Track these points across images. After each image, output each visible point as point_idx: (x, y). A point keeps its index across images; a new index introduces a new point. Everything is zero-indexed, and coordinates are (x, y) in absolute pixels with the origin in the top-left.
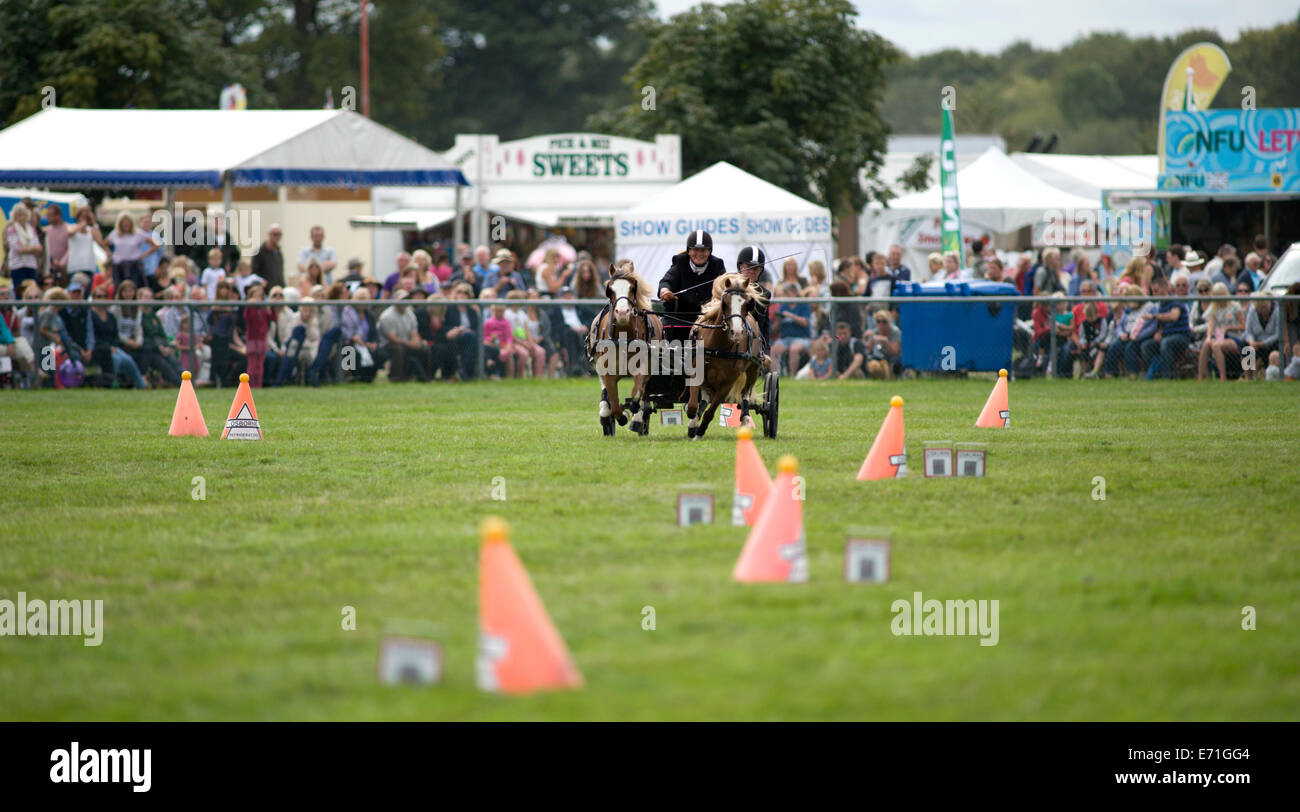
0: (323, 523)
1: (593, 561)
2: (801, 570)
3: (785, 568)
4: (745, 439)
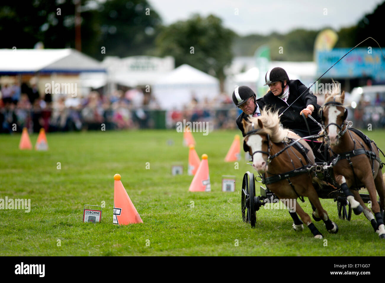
0: (67, 174)
1: (147, 186)
2: (209, 188)
3: (204, 187)
4: (192, 149)
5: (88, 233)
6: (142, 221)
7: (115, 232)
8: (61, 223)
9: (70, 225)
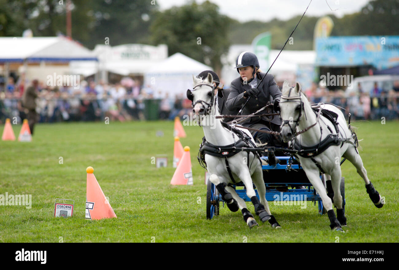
0: (47, 167)
1: (127, 178)
2: (191, 182)
3: (187, 180)
4: (177, 140)
5: (58, 228)
6: (115, 216)
7: (86, 227)
8: (31, 218)
9: (40, 220)
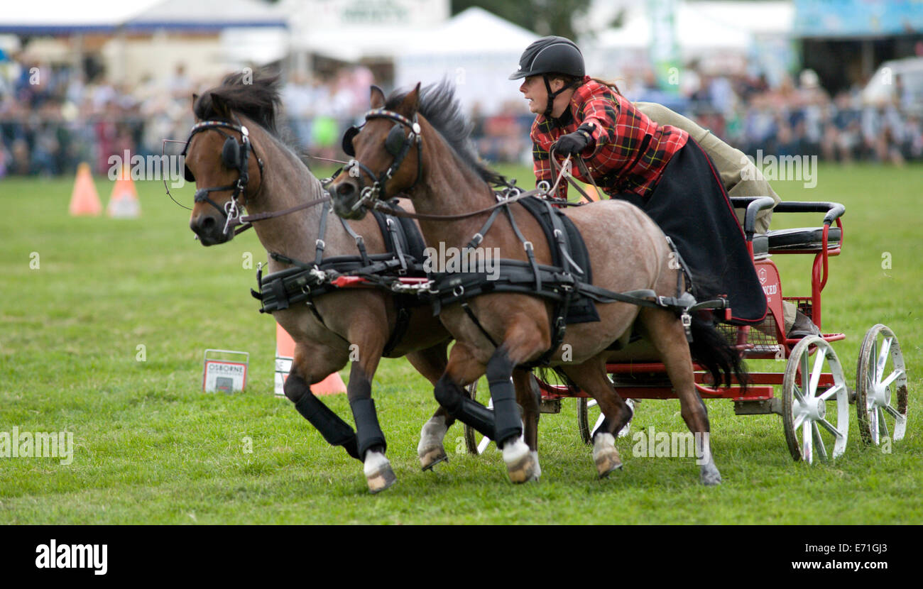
5: (214, 418)
7: (277, 415)
8: (150, 395)
9: (171, 399)
